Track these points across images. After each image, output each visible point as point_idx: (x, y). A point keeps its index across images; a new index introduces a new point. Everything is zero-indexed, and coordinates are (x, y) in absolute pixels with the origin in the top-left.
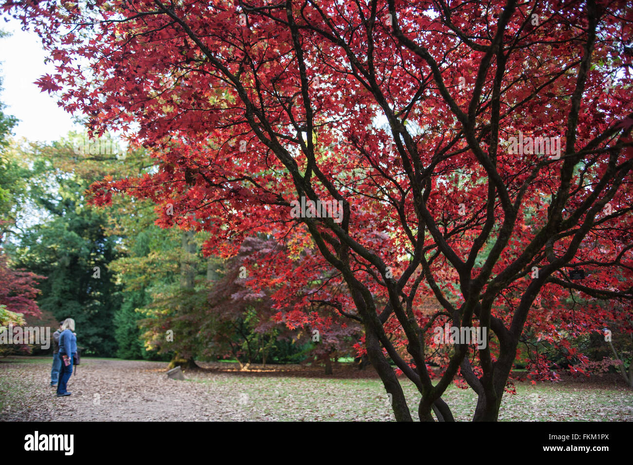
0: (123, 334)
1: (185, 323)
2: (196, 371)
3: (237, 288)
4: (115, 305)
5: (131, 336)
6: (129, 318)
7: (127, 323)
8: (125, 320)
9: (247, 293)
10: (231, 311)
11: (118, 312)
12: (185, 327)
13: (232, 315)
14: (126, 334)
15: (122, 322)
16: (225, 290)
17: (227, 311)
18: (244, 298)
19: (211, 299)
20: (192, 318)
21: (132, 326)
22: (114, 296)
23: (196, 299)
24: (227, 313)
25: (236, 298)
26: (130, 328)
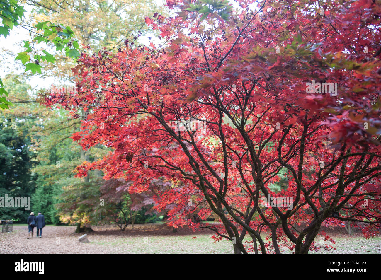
0: (37, 208)
1: (86, 205)
2: (93, 234)
3: (118, 184)
4: (31, 190)
5: (44, 210)
6: (41, 198)
7: (41, 201)
8: (39, 199)
9: (125, 187)
10: (115, 197)
11: (34, 195)
12: (86, 207)
13: (116, 199)
14: (40, 208)
15: (37, 201)
16: (111, 184)
17: (113, 197)
18: (124, 190)
19: (102, 190)
20: (90, 202)
21: (44, 203)
22: (30, 183)
23: (92, 190)
24: (113, 198)
25: (119, 190)
26: (43, 205)
